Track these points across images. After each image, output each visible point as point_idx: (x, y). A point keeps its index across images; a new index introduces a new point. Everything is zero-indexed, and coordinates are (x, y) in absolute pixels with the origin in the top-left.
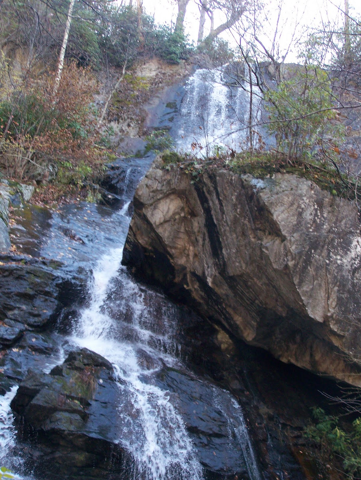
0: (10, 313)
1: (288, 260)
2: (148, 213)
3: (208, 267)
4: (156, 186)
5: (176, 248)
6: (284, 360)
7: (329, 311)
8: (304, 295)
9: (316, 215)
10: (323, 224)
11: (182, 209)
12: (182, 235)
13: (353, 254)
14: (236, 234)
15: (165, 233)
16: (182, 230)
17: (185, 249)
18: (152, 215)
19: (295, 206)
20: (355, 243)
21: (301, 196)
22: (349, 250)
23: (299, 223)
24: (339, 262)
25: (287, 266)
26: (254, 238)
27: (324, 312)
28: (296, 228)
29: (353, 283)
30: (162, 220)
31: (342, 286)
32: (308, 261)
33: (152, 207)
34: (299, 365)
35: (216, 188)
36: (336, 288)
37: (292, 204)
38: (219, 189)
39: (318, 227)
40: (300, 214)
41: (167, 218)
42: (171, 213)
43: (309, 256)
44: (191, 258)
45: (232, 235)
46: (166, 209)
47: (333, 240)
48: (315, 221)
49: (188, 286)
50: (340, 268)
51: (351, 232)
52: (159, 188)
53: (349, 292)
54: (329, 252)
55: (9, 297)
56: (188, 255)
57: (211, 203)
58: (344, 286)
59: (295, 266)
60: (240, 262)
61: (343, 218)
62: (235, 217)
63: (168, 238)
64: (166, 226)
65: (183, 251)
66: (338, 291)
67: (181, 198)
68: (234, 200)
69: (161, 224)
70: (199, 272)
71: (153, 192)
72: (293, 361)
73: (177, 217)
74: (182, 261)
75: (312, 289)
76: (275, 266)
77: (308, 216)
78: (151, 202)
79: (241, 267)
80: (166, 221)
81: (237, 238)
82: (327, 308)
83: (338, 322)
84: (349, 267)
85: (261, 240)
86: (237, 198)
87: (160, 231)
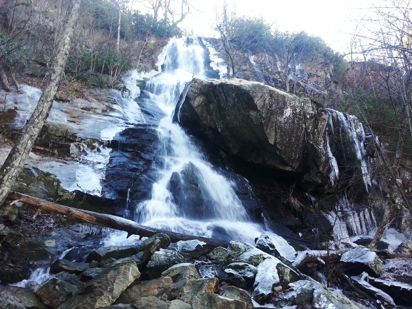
0: (145, 149)
1: (262, 120)
2: (192, 102)
3: (219, 124)
4: (195, 90)
5: (202, 117)
6: (249, 161)
7: (277, 140)
8: (268, 134)
9: (270, 101)
10: (273, 105)
11: (205, 100)
12: (205, 112)
13: (284, 117)
14: (234, 110)
15: (198, 111)
16: (205, 109)
17: (206, 117)
18: (193, 103)
19: (263, 98)
20: (285, 112)
21: (264, 93)
22: (283, 115)
23: (264, 104)
24: (280, 120)
25: (261, 123)
26: (244, 111)
27: (275, 141)
28: (263, 107)
29: (285, 128)
30: (197, 106)
31: (281, 130)
32: (269, 121)
33: (193, 100)
34: (257, 162)
35: (223, 91)
36: (279, 131)
37: (261, 97)
38: (225, 91)
39: (271, 106)
40: (264, 101)
41: (199, 104)
42: (201, 102)
43: (270, 118)
44: (209, 121)
45: (232, 111)
46: (199, 100)
47: (278, 111)
48: (269, 104)
49: (207, 132)
50: (280, 122)
51: (283, 108)
52: (196, 92)
53: (284, 132)
54: (276, 116)
55: (144, 142)
56: (207, 120)
57: (220, 98)
58: (282, 130)
59: (265, 122)
60: (236, 122)
61: (280, 102)
62: (234, 103)
63: (200, 113)
64: (199, 108)
65: (206, 118)
66: (280, 132)
67: (205, 96)
68: (234, 96)
69: (197, 107)
70: (213, 126)
71: (194, 93)
72: (254, 161)
73: (203, 104)
74: (205, 122)
75: (270, 132)
76: (255, 123)
77: (267, 102)
78: (193, 98)
79: (237, 124)
80: (199, 106)
81: (235, 112)
82: (276, 139)
83: (280, 144)
84: (283, 122)
85: (249, 112)
86: (235, 95)
87: (196, 110)
